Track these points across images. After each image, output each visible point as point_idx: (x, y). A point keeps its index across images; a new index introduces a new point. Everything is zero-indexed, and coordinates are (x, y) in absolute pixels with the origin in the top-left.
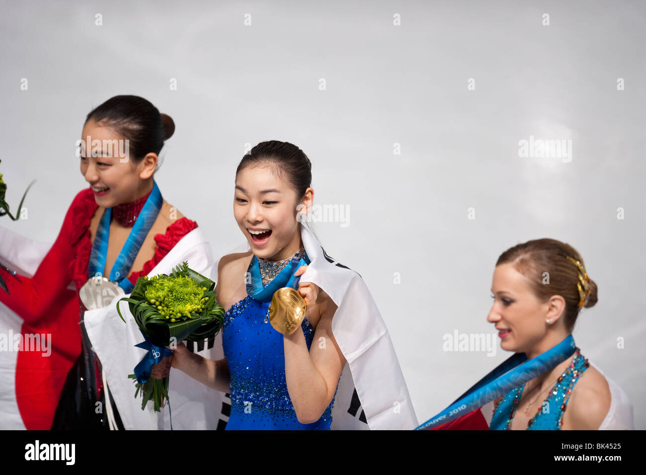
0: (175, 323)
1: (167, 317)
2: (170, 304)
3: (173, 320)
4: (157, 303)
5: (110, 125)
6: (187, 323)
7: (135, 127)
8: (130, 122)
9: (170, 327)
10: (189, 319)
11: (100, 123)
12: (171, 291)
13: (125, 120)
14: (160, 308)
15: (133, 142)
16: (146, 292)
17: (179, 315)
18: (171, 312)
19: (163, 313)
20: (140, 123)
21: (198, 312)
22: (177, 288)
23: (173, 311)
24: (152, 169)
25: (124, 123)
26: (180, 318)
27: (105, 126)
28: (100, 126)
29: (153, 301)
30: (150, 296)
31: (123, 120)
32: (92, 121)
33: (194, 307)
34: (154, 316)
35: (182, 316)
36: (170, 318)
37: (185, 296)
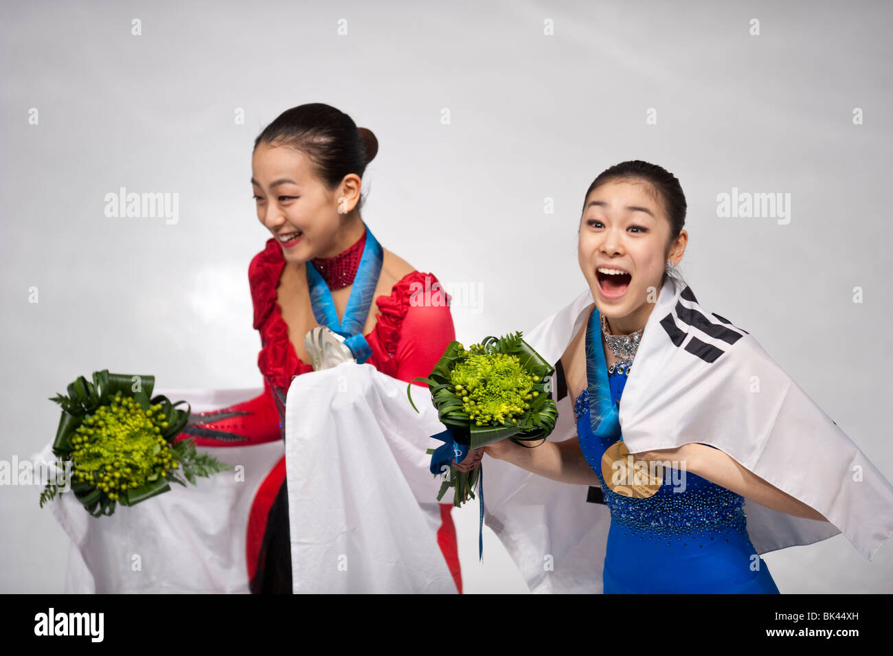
0: (482, 427)
1: (472, 417)
2: (479, 399)
3: (479, 423)
4: (464, 392)
5: (288, 143)
6: (497, 429)
7: (323, 140)
8: (314, 134)
9: (472, 432)
10: (500, 425)
11: (274, 143)
12: (485, 382)
13: (308, 133)
14: (466, 399)
15: (323, 160)
16: (453, 371)
17: (488, 418)
18: (477, 412)
19: (468, 409)
20: (328, 134)
21: (516, 416)
22: (494, 376)
23: (481, 411)
24: (355, 198)
25: (306, 137)
26: (489, 422)
27: (281, 145)
28: (274, 147)
29: (459, 387)
30: (457, 379)
31: (304, 133)
32: (262, 145)
33: (512, 409)
34: (454, 414)
35: (492, 420)
36: (475, 421)
37: (502, 392)
